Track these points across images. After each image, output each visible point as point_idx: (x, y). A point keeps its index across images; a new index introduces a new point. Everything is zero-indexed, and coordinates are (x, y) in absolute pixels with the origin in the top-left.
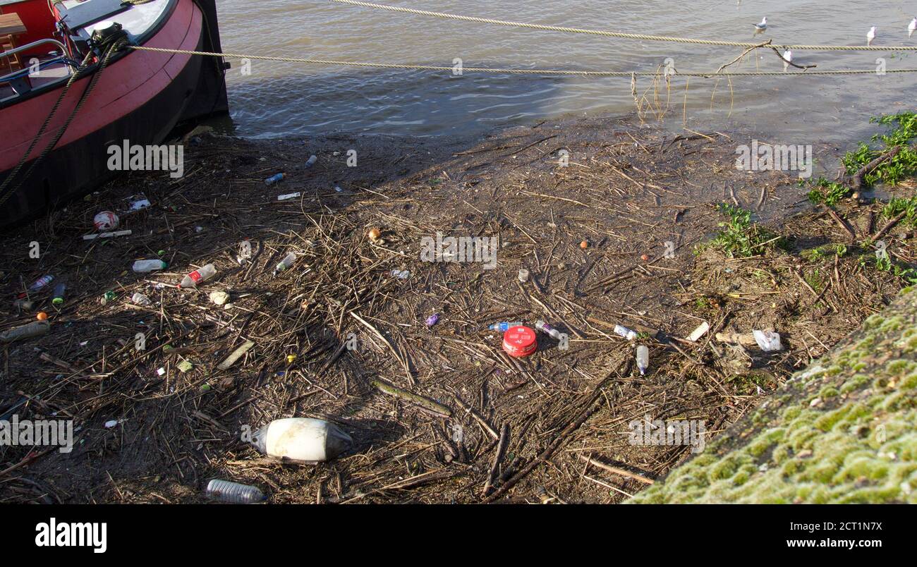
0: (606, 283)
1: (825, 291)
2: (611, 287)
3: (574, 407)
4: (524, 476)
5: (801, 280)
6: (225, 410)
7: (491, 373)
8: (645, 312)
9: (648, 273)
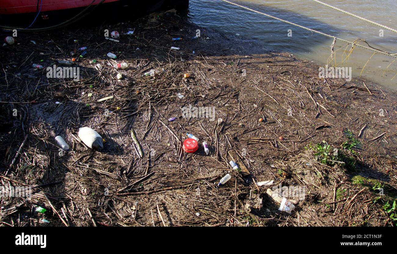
0: (252, 140)
1: (339, 202)
2: (253, 143)
3: (180, 181)
4: (137, 195)
5: (334, 189)
6: (86, 115)
7: (170, 151)
8: (253, 161)
9: (276, 145)
